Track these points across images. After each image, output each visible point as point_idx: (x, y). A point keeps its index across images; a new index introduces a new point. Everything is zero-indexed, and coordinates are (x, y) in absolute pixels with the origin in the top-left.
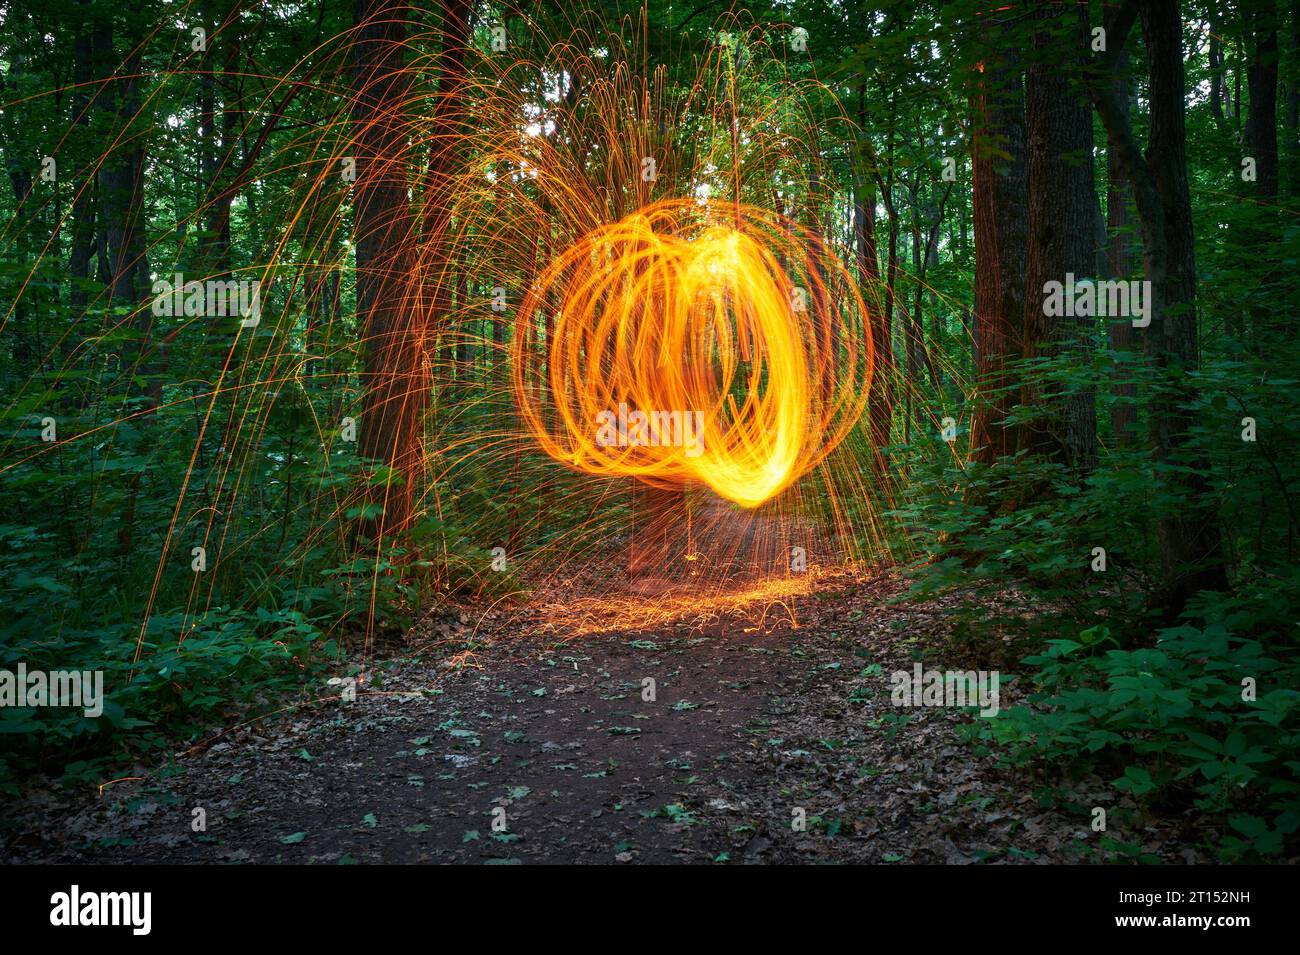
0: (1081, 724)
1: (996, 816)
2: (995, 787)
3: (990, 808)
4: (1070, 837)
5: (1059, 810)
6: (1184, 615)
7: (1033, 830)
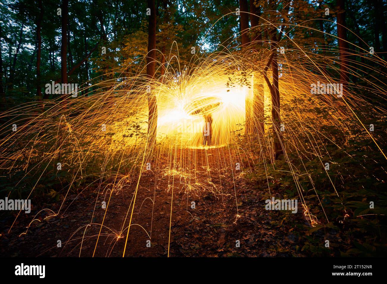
0: (262, 175)
1: (248, 190)
2: (248, 185)
3: (248, 189)
4: (260, 193)
5: (259, 189)
6: (278, 158)
7: (255, 192)
